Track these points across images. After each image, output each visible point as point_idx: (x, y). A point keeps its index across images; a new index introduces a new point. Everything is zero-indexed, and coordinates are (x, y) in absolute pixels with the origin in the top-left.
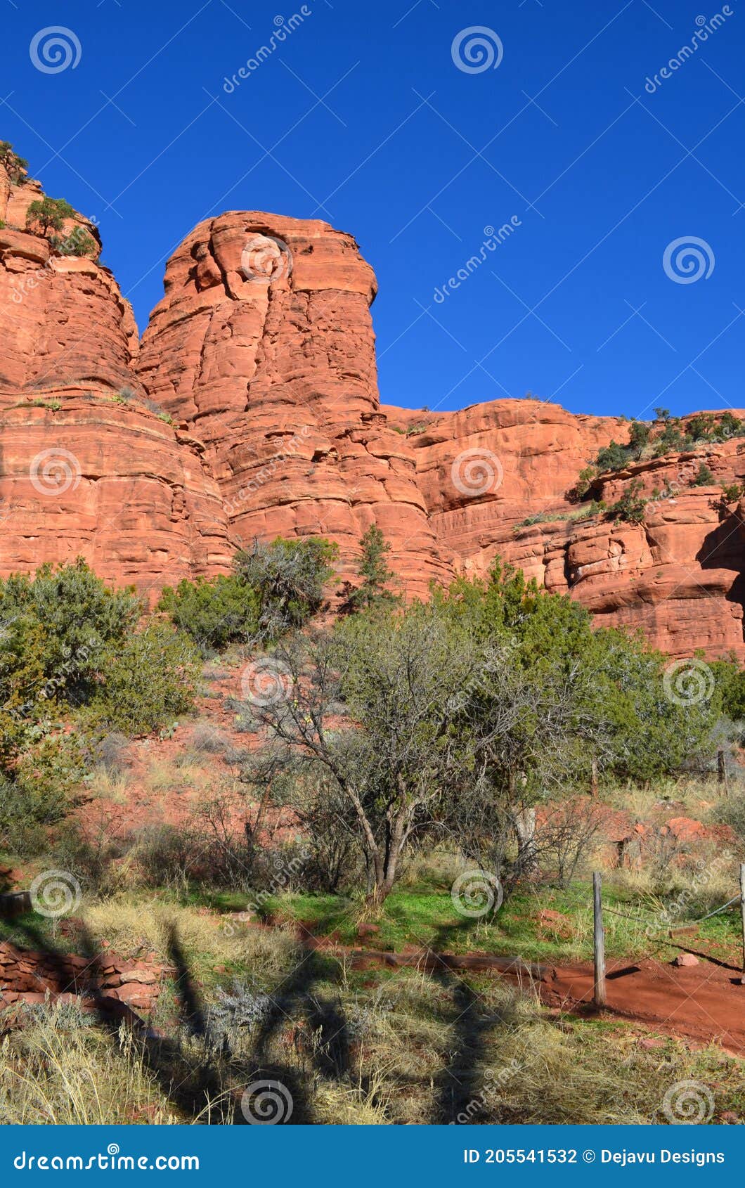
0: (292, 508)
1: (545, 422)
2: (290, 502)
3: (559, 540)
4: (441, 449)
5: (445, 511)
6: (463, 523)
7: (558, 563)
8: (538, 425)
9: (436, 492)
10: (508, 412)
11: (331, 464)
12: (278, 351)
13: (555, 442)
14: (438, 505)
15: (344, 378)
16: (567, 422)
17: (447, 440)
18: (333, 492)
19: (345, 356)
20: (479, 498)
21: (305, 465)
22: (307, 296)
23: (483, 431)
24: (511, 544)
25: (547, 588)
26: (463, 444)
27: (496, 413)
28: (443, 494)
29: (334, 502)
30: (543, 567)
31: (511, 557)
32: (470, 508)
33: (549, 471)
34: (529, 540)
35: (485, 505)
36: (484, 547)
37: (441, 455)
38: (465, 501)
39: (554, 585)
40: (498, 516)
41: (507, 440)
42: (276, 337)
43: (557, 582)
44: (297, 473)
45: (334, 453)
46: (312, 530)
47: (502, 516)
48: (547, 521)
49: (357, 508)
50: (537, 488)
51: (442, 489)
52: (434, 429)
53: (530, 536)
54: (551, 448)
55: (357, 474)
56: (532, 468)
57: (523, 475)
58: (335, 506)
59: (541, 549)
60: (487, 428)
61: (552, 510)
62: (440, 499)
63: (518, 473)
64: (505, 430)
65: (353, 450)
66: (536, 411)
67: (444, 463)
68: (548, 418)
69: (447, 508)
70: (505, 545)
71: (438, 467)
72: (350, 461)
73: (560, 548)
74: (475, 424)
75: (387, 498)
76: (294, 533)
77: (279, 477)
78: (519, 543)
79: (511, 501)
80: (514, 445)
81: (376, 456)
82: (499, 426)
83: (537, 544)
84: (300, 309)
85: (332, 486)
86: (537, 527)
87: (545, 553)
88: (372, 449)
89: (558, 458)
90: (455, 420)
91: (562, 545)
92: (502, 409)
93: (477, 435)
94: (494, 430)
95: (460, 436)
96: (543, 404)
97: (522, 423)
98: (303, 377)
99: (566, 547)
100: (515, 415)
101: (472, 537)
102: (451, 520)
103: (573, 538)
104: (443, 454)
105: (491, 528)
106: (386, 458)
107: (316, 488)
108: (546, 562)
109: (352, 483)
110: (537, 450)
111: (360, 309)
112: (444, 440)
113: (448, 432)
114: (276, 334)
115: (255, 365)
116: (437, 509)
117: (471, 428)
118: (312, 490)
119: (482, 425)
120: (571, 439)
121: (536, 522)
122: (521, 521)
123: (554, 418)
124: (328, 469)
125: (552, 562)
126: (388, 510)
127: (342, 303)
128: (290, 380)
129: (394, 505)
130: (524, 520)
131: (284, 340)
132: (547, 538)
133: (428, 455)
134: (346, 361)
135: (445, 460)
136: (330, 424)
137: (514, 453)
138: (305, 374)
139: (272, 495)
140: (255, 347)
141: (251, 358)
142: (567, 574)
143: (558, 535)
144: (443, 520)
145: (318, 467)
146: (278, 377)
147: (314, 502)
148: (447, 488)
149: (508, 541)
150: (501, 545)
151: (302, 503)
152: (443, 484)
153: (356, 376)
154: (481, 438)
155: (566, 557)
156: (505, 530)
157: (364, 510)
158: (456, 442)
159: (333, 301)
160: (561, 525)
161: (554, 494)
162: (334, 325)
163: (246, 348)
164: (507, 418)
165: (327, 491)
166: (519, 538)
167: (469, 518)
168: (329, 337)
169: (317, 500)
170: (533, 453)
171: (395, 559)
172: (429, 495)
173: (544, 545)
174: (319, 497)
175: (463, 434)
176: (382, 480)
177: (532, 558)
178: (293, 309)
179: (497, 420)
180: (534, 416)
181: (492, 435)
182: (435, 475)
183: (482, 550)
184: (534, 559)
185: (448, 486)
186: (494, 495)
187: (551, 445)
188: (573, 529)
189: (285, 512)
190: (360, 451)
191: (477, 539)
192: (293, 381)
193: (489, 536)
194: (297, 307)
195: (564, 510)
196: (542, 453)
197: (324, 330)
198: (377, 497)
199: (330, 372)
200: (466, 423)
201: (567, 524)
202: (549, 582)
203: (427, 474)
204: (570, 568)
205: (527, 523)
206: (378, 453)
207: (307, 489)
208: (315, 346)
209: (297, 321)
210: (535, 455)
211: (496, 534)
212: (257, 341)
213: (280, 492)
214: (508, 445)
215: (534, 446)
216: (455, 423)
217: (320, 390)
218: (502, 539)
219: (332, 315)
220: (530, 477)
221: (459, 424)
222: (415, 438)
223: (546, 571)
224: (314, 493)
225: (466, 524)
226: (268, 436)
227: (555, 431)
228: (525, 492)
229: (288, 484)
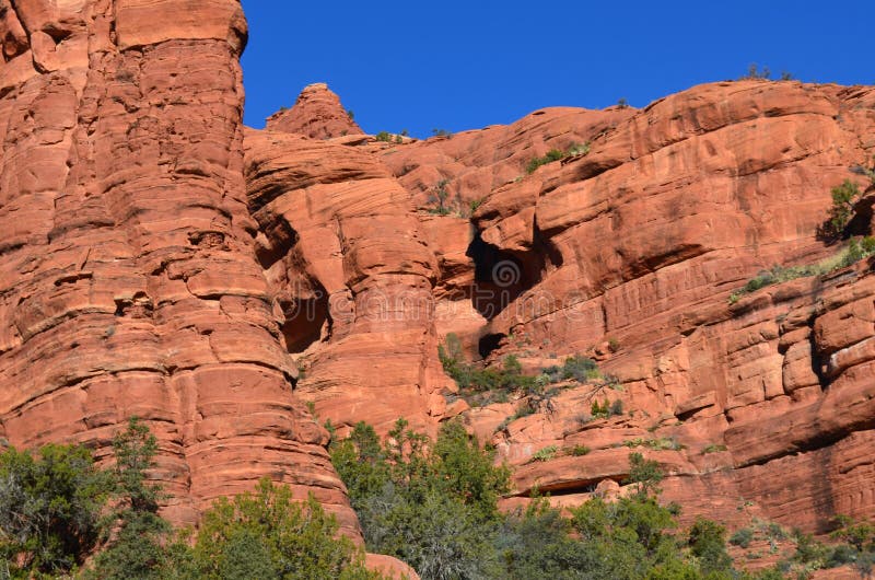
0: (83, 388)
1: (774, 113)
2: (80, 380)
3: (800, 311)
4: (612, 179)
5: (626, 280)
6: (655, 297)
7: (802, 349)
8: (763, 121)
9: (609, 250)
10: (712, 105)
11: (137, 317)
12: (96, 145)
13: (793, 144)
14: (615, 271)
15: (177, 178)
16: (811, 109)
17: (621, 163)
18: (134, 361)
19: (187, 142)
20: (674, 253)
21: (102, 323)
22: (139, 54)
23: (675, 141)
24: (728, 324)
25: (788, 392)
26: (647, 167)
27: (692, 110)
28: (620, 252)
29: (137, 375)
30: (779, 358)
31: (729, 347)
32: (663, 272)
33: (788, 195)
34: (755, 316)
35: (686, 264)
36: (687, 334)
37: (613, 189)
38: (652, 263)
39: (798, 387)
40: (708, 280)
41: (713, 152)
42: (94, 125)
43: (801, 382)
44: (89, 336)
45: (144, 300)
46: (104, 420)
47: (714, 278)
48: (781, 280)
49: (176, 377)
50: (769, 226)
51: (616, 245)
52: (601, 148)
53: (757, 308)
54: (787, 156)
55: (175, 326)
56: (758, 193)
57: (745, 207)
58: (138, 380)
59: (772, 328)
60: (681, 135)
61: (795, 259)
62: (615, 262)
63: (736, 204)
64: (711, 135)
65: (170, 292)
66: (758, 98)
67: (619, 202)
68: (779, 107)
69: (628, 275)
70: (718, 327)
71: (610, 210)
72: (168, 307)
73: (802, 324)
74: (661, 133)
75: (212, 360)
76: (84, 426)
77: (68, 344)
78: (739, 323)
79: (727, 251)
80: (726, 158)
81: (200, 297)
82: (699, 131)
83: (766, 321)
84: (128, 77)
85: (135, 350)
86: (765, 292)
87: (781, 334)
88: (194, 287)
89: (801, 172)
90: (631, 128)
91: (804, 318)
92: (702, 102)
93: (666, 150)
94: (692, 138)
95: (640, 155)
96: (767, 84)
97: (737, 121)
98: (124, 182)
99: (810, 322)
100: (723, 109)
101: (667, 319)
102: (637, 293)
103: (819, 307)
104: (615, 188)
105: (698, 300)
106: (216, 297)
107: (113, 356)
108: (783, 349)
109: (169, 340)
110: (763, 162)
111: (215, 64)
112: (616, 164)
113: (623, 150)
114: (95, 119)
115: (68, 169)
116: (613, 279)
117: (655, 140)
118: (107, 359)
119: (674, 132)
120: (822, 135)
121: (766, 283)
122: (742, 285)
123: (789, 105)
124: (135, 325)
125: (791, 349)
126: (212, 376)
127: (187, 59)
128: (108, 189)
129: (222, 368)
130: (747, 282)
131: (103, 129)
132: (782, 309)
133: (596, 191)
134: (189, 148)
135: (619, 197)
136: (147, 253)
137: (727, 173)
138: (127, 178)
139: (56, 372)
140: (68, 142)
141: (60, 161)
142: (816, 368)
143: (799, 302)
144: (624, 296)
145: (118, 323)
146: (94, 186)
147: (110, 378)
148: (623, 243)
149: (723, 321)
150: (713, 328)
151: (95, 381)
152: (618, 238)
153: (198, 173)
154: (672, 153)
155: (811, 338)
156: (718, 303)
157: (183, 379)
158: (635, 166)
159: (172, 59)
160: (804, 285)
161: (799, 232)
162: (173, 96)
163: (56, 146)
164: (711, 115)
165: (127, 359)
166: (738, 313)
167: (663, 288)
168: (164, 117)
169: (114, 373)
170: (756, 167)
171: (220, 449)
172: (599, 258)
173: (778, 321)
174: (115, 369)
175: (644, 150)
176: (207, 332)
177: (760, 346)
178: (120, 78)
179: (694, 121)
180: (755, 107)
181: (689, 147)
182: (606, 222)
183: (685, 340)
184: (764, 347)
185: (625, 240)
186: (698, 246)
187: (786, 150)
188: (822, 290)
189: (74, 396)
190: (180, 292)
191: (675, 322)
192: (113, 189)
193: (693, 315)
194: (123, 73)
195: (814, 256)
196: (773, 166)
197: (159, 106)
198: (199, 360)
199: (160, 170)
200: (648, 132)
201: (813, 283)
202: (789, 383)
203: (594, 223)
204: (820, 356)
205: (752, 288)
206: (203, 291)
207: (101, 358)
208: (143, 132)
209: (122, 96)
210: (763, 170)
211: (702, 310)
212: (69, 132)
213: (66, 366)
214: (717, 161)
215: (757, 156)
216: (632, 133)
217: (140, 203)
218: (713, 317)
219: (173, 80)
220: (757, 207)
221: (637, 135)
222: (572, 167)
223: (784, 365)
224: (108, 364)
225: (659, 298)
226: (58, 283)
227: (792, 126)
228: (748, 236)
229: (77, 355)
